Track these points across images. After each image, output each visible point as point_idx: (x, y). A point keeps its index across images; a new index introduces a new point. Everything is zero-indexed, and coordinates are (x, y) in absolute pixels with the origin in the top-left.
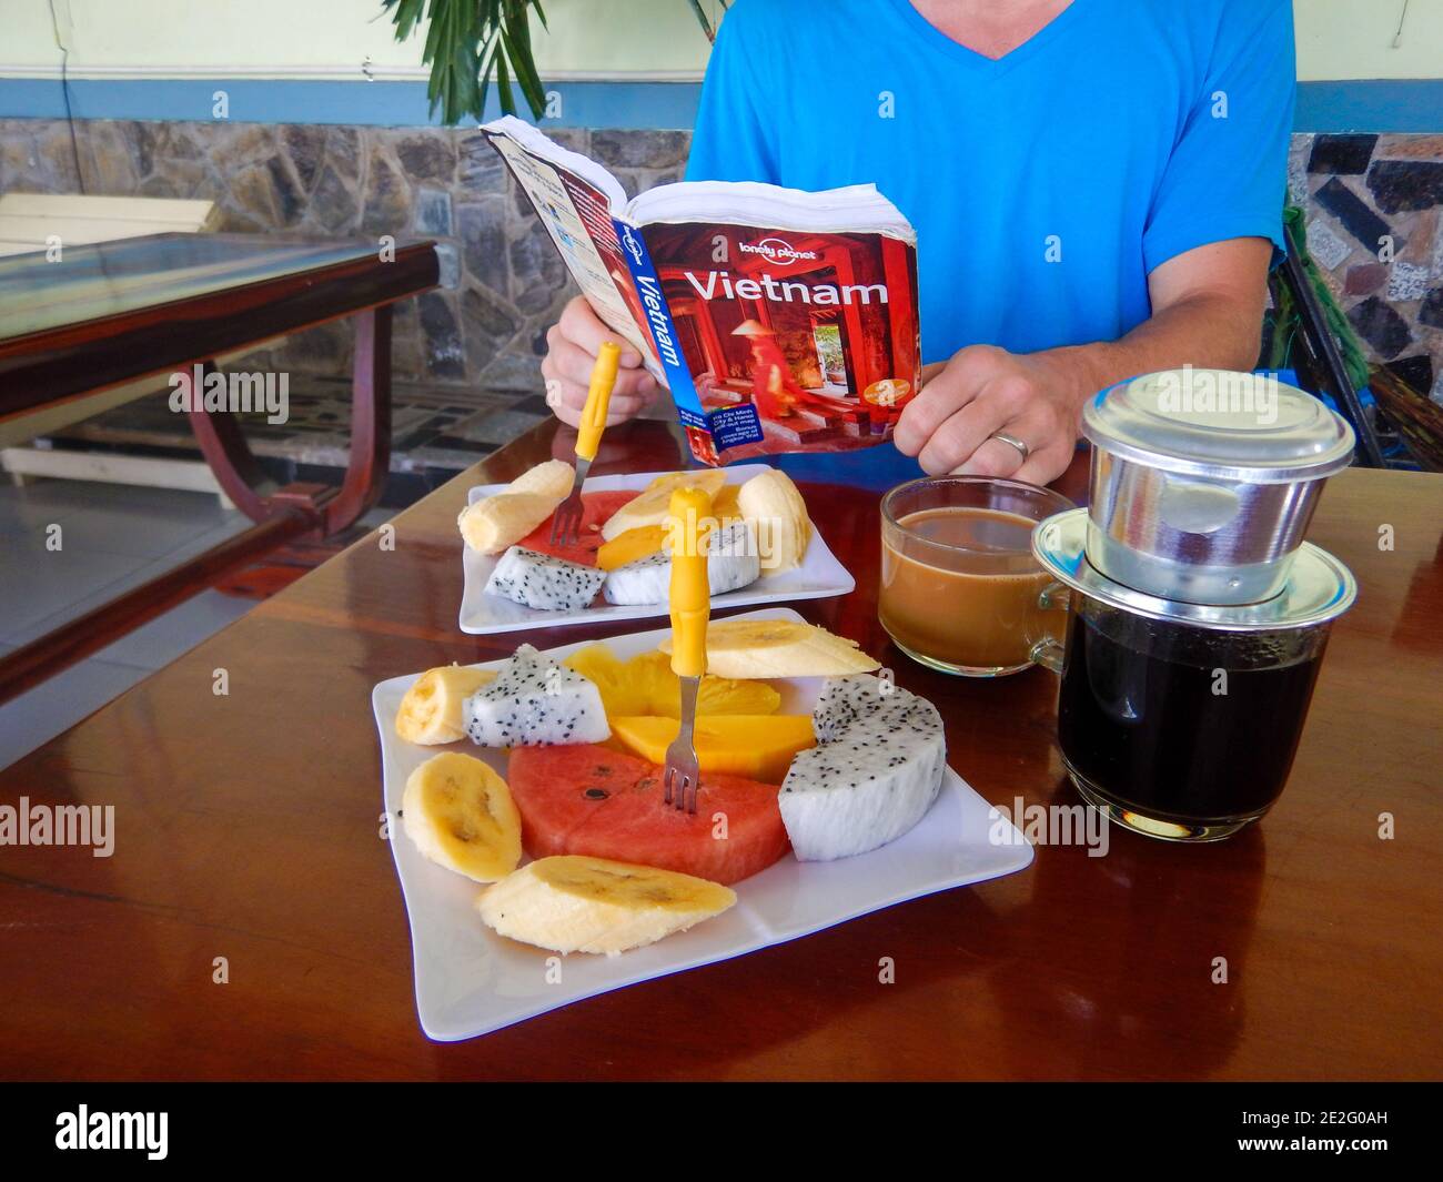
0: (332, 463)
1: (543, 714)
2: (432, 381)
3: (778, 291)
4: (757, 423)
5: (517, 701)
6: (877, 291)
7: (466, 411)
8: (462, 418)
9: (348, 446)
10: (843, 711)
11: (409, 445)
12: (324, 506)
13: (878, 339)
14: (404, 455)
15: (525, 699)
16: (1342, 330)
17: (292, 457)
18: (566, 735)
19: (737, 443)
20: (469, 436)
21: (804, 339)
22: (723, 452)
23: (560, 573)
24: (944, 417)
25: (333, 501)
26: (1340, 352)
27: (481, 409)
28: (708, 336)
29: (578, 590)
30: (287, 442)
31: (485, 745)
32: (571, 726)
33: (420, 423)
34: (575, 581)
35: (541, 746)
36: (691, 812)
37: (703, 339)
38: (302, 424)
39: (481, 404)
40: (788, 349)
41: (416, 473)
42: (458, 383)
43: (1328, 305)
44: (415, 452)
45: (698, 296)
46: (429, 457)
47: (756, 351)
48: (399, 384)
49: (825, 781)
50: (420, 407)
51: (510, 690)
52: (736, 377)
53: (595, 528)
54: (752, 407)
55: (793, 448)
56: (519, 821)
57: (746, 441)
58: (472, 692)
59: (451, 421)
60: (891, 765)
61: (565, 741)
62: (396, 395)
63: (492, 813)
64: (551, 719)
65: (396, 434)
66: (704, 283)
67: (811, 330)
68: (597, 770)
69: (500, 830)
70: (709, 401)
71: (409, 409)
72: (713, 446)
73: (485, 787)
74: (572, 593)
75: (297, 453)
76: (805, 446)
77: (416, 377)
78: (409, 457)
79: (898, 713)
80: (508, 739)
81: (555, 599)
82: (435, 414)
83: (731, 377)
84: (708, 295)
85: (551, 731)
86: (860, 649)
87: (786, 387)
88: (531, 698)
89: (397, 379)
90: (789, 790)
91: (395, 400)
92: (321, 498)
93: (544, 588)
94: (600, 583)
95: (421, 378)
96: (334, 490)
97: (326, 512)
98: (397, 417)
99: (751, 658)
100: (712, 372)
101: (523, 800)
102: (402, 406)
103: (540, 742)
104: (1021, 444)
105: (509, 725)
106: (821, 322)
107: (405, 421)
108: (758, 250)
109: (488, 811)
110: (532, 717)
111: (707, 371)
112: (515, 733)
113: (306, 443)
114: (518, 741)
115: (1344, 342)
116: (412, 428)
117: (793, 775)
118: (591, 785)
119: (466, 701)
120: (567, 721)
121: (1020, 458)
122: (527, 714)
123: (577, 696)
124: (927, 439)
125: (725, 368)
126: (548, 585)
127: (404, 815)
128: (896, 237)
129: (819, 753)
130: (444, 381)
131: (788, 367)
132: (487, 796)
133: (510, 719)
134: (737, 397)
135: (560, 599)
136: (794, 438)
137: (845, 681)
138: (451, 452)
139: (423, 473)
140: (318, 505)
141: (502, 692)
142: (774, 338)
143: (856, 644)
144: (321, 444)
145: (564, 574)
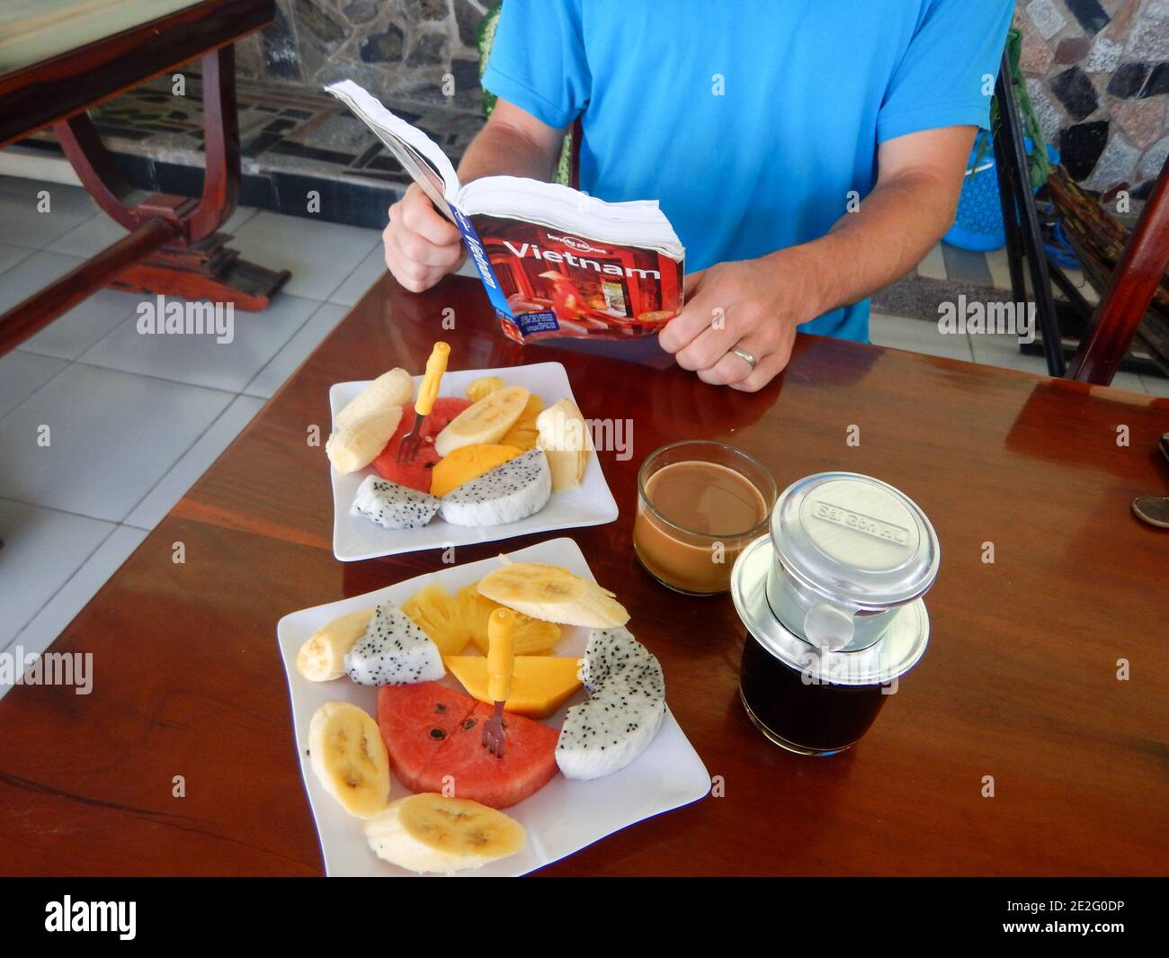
0: (187, 163)
1: (399, 666)
2: (270, 80)
3: (577, 262)
4: (555, 321)
5: (382, 659)
6: (653, 274)
7: (305, 115)
8: (300, 122)
9: (201, 148)
10: (602, 667)
11: (256, 149)
12: (185, 219)
13: (650, 292)
14: (251, 160)
15: (387, 657)
16: (1034, 135)
17: (150, 156)
18: (415, 678)
19: (538, 331)
20: (307, 142)
21: (594, 287)
22: (528, 336)
23: (406, 508)
24: (698, 332)
25: (193, 214)
26: (1028, 157)
27: (317, 114)
28: (519, 275)
29: (419, 517)
30: (144, 142)
31: (360, 683)
32: (419, 673)
33: (264, 126)
34: (416, 512)
35: (399, 685)
36: (499, 757)
37: (516, 277)
38: (156, 122)
39: (316, 107)
40: (582, 288)
41: (262, 175)
42: (294, 83)
43: (1028, 113)
44: (261, 157)
45: (512, 255)
46: (273, 163)
47: (557, 286)
48: (240, 81)
49: (585, 741)
50: (260, 108)
51: (377, 648)
52: (541, 297)
53: (429, 439)
54: (552, 313)
55: (582, 335)
56: (388, 758)
57: (545, 330)
58: (348, 652)
59: (290, 125)
60: (628, 731)
61: (415, 681)
62: (241, 93)
63: (370, 755)
64: (405, 669)
65: (243, 137)
66: (519, 249)
67: (600, 283)
68: (436, 708)
69: (375, 770)
70: (518, 309)
71: (251, 110)
72: (520, 333)
73: (363, 733)
74: (415, 519)
75: (155, 153)
76: (591, 336)
77: (255, 78)
78: (256, 162)
79: (637, 672)
80: (375, 682)
81: (402, 523)
82: (276, 116)
83: (536, 296)
84: (521, 254)
85: (405, 676)
86: (617, 599)
87: (578, 305)
88: (391, 656)
89: (239, 76)
90: (562, 747)
91: (239, 100)
92: (183, 210)
93: (394, 517)
94: (435, 512)
95: (260, 77)
96: (194, 201)
97: (188, 223)
98: (243, 117)
99: (542, 609)
100: (522, 293)
101: (389, 741)
102: (245, 107)
103: (398, 683)
104: (751, 358)
105: (377, 673)
106: (607, 281)
107: (251, 123)
108: (561, 240)
109: (367, 755)
110: (393, 667)
111: (517, 292)
112: (380, 678)
113: (162, 144)
114: (383, 682)
115: (1035, 147)
116: (257, 132)
117: (565, 732)
118: (433, 725)
119: (346, 657)
120: (417, 669)
121: (751, 368)
122: (388, 665)
123: (423, 654)
124: (683, 347)
125: (532, 292)
126: (397, 515)
127: (311, 753)
128: (670, 255)
129: (583, 710)
130: (282, 81)
131: (581, 297)
132: (365, 740)
133: (378, 670)
134: (540, 307)
135: (406, 522)
136: (585, 331)
137: (605, 633)
138: (292, 159)
139: (269, 177)
140: (180, 217)
141: (370, 650)
142: (571, 282)
143: (613, 595)
144: (176, 145)
145: (409, 508)
